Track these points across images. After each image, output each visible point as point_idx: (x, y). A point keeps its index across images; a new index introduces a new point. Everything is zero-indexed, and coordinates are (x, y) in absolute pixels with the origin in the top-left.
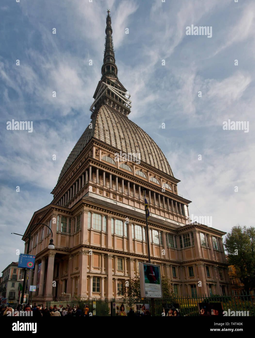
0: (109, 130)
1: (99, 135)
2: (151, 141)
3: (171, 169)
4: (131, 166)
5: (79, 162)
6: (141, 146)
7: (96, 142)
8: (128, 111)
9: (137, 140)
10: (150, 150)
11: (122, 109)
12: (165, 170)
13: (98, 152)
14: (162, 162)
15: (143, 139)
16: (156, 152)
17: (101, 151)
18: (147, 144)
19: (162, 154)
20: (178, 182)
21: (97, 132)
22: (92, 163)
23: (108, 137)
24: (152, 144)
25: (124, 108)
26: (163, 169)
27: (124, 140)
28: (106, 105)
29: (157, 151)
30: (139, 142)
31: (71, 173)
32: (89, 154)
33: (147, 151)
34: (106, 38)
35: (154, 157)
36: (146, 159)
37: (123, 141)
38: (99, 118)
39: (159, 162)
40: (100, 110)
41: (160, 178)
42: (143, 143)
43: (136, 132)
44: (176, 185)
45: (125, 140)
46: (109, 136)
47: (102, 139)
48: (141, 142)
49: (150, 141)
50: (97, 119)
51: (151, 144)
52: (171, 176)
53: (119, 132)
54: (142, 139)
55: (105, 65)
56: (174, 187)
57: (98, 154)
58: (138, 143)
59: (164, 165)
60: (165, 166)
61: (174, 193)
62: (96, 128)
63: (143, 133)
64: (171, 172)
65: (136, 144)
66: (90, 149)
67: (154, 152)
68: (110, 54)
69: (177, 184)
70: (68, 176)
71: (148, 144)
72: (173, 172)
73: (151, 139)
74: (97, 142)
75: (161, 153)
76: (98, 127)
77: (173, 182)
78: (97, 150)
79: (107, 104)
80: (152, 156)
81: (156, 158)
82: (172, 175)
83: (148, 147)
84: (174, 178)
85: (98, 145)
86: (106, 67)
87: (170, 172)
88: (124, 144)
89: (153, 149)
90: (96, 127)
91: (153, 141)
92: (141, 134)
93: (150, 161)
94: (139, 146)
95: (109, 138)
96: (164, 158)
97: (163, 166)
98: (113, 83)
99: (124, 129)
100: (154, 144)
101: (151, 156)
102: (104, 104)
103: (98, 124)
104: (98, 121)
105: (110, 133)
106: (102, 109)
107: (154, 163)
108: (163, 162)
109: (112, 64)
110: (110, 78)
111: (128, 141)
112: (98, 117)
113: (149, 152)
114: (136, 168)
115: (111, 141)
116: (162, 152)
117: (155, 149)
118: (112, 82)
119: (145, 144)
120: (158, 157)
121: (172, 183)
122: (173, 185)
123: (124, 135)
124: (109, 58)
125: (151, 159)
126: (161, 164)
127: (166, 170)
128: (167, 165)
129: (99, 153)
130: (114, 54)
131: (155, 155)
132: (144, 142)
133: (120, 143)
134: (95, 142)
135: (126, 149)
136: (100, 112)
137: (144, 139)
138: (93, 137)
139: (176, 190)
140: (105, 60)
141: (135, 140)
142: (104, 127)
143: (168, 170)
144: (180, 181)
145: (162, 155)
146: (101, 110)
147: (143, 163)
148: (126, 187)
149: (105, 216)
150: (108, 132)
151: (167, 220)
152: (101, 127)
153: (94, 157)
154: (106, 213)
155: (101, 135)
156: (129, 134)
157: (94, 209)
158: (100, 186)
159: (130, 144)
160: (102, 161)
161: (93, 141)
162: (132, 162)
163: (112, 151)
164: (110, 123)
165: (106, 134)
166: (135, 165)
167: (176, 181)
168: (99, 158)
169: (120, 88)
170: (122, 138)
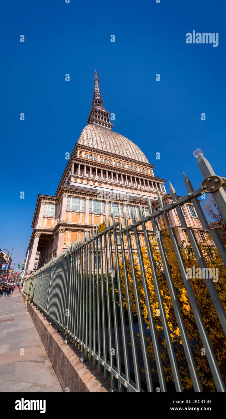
6: (119, 145)
8: (111, 125)
9: (116, 142)
11: (106, 125)
15: (121, 141)
16: (133, 148)
17: (83, 153)
18: (125, 144)
21: (81, 140)
22: (75, 160)
25: (108, 124)
26: (139, 159)
27: (105, 143)
33: (125, 148)
36: (123, 154)
38: (84, 132)
39: (136, 155)
41: (137, 166)
47: (86, 144)
48: (120, 143)
52: (146, 163)
53: (101, 139)
56: (150, 171)
58: (117, 144)
59: (140, 156)
61: (150, 176)
62: (80, 138)
64: (146, 160)
65: (115, 145)
66: (76, 152)
67: (131, 148)
68: (98, 94)
75: (137, 149)
76: (83, 137)
77: (149, 168)
78: (80, 152)
79: (94, 123)
81: (133, 152)
83: (126, 146)
85: (81, 148)
88: (104, 146)
92: (120, 138)
93: (127, 155)
95: (92, 143)
96: (140, 151)
101: (128, 151)
102: (91, 123)
105: (93, 140)
106: (88, 126)
107: (131, 156)
108: (139, 154)
111: (108, 144)
113: (127, 149)
114: (114, 161)
115: (93, 145)
119: (123, 144)
123: (105, 140)
124: (96, 97)
125: (128, 153)
126: (138, 156)
127: (142, 159)
128: (143, 156)
131: (132, 150)
134: (79, 147)
135: (106, 149)
136: (86, 128)
137: (123, 141)
138: (77, 144)
143: (144, 159)
144: (155, 166)
147: (120, 157)
148: (104, 175)
149: (84, 198)
150: (91, 139)
151: (144, 197)
152: (86, 137)
153: (78, 157)
154: (84, 196)
155: (84, 142)
156: (110, 139)
157: (73, 194)
158: (81, 177)
159: (110, 145)
160: (84, 159)
161: (77, 146)
162: (110, 157)
163: (93, 151)
164: (93, 134)
165: (89, 141)
166: (113, 159)
167: (152, 167)
168: (82, 157)
169: (105, 112)
170: (103, 142)
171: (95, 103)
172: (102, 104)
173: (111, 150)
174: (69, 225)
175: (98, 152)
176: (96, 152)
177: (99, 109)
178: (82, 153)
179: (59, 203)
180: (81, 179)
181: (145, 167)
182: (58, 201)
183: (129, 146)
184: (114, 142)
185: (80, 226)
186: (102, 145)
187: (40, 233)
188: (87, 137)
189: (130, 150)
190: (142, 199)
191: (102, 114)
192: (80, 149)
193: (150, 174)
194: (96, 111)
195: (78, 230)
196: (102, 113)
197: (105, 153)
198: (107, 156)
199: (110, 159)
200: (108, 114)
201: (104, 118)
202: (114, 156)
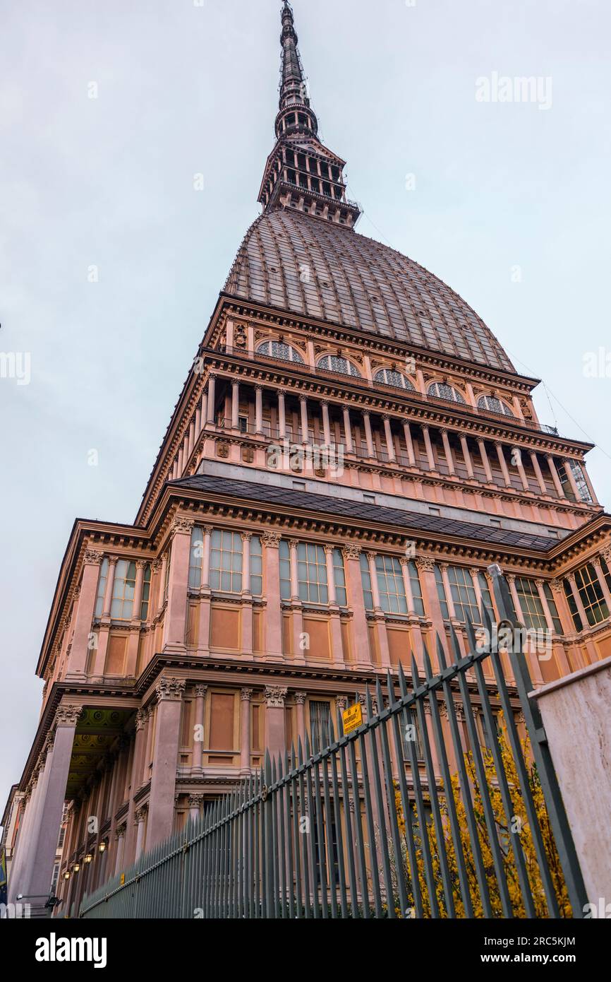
0: (282, 268)
1: (248, 286)
3: (502, 350)
4: (357, 358)
7: (236, 307)
8: (351, 212)
9: (375, 281)
10: (423, 302)
11: (332, 212)
12: (481, 355)
13: (243, 334)
14: (468, 332)
15: (396, 275)
16: (443, 306)
17: (250, 332)
18: (411, 289)
19: (465, 308)
20: (532, 387)
21: (243, 277)
22: (218, 366)
23: (276, 286)
24: (430, 285)
25: (340, 208)
26: (471, 354)
27: (330, 288)
29: (447, 303)
30: (384, 287)
33: (413, 306)
35: (438, 321)
36: (407, 330)
37: (328, 292)
38: (251, 242)
39: (456, 334)
41: (465, 383)
42: (397, 287)
43: (375, 260)
44: (529, 397)
45: (334, 286)
46: (280, 283)
47: (259, 296)
48: (390, 285)
49: (420, 278)
51: (424, 284)
52: (505, 371)
53: (314, 269)
54: (391, 278)
56: (522, 404)
57: (242, 339)
58: (379, 288)
59: (474, 339)
60: (479, 343)
61: (524, 425)
62: (237, 270)
63: (400, 261)
64: (502, 358)
65: (373, 294)
67: (438, 307)
68: (295, 88)
69: (532, 393)
71: (414, 287)
72: (510, 356)
73: (425, 272)
74: (240, 306)
75: (460, 307)
76: (247, 266)
77: (513, 389)
78: (238, 330)
79: (287, 205)
80: (431, 320)
81: (446, 324)
82: (508, 368)
83: (414, 296)
84: (516, 375)
85: (240, 312)
86: (284, 117)
87: (499, 358)
88: (329, 299)
89: (433, 299)
90: (237, 267)
92: (390, 265)
93: (424, 335)
94: (382, 297)
95: (281, 289)
96: (473, 320)
97: (473, 344)
98: (303, 150)
99: (332, 260)
101: (424, 321)
102: (281, 207)
103: (247, 257)
104: (246, 249)
105: (284, 277)
106: (263, 220)
107: (439, 340)
108: (469, 330)
109: (300, 109)
110: (292, 140)
111: (343, 290)
113: (419, 308)
114: (372, 362)
115: (286, 297)
116: (465, 303)
117: (439, 299)
118: (299, 149)
119: (404, 290)
120: (450, 320)
121: (512, 393)
122: (516, 400)
123: (330, 274)
125: (426, 330)
126: (465, 339)
127: (483, 353)
128: (486, 339)
129: (244, 337)
131: (442, 315)
132: (401, 283)
133: (317, 299)
134: (233, 307)
135: (336, 314)
136: (257, 227)
138: (225, 295)
139: (528, 413)
140: (281, 104)
142: (264, 263)
143: (491, 354)
144: (539, 381)
145: (468, 312)
147: (395, 345)
148: (337, 425)
149: (258, 534)
150: (279, 274)
151: (505, 525)
152: (256, 263)
153: (229, 351)
154: (257, 525)
155: (253, 286)
156: (349, 269)
157: (214, 513)
158: (244, 436)
159: (352, 296)
160: (251, 357)
161: (226, 305)
162: (356, 346)
163: (288, 324)
164: (285, 248)
165: (271, 281)
166: (368, 353)
167: (527, 385)
168: (246, 352)
169: (324, 159)
170: (325, 284)
171: (286, 121)
172: (315, 127)
173: (357, 315)
174: (199, 664)
175: (307, 329)
176: (300, 327)
177: (304, 147)
178: (245, 331)
179: (159, 557)
180: (243, 445)
181: (499, 385)
182: (154, 548)
183: (426, 297)
184: (369, 283)
185: (244, 668)
186: (321, 296)
187: (77, 703)
188: (260, 265)
189: (434, 312)
190: (498, 536)
191: (313, 168)
192: (236, 315)
193: (522, 417)
194: (290, 156)
195: (238, 687)
196: (313, 162)
197: (336, 332)
198: (341, 342)
199: (354, 357)
200: (338, 165)
201: (324, 183)
202: (370, 342)
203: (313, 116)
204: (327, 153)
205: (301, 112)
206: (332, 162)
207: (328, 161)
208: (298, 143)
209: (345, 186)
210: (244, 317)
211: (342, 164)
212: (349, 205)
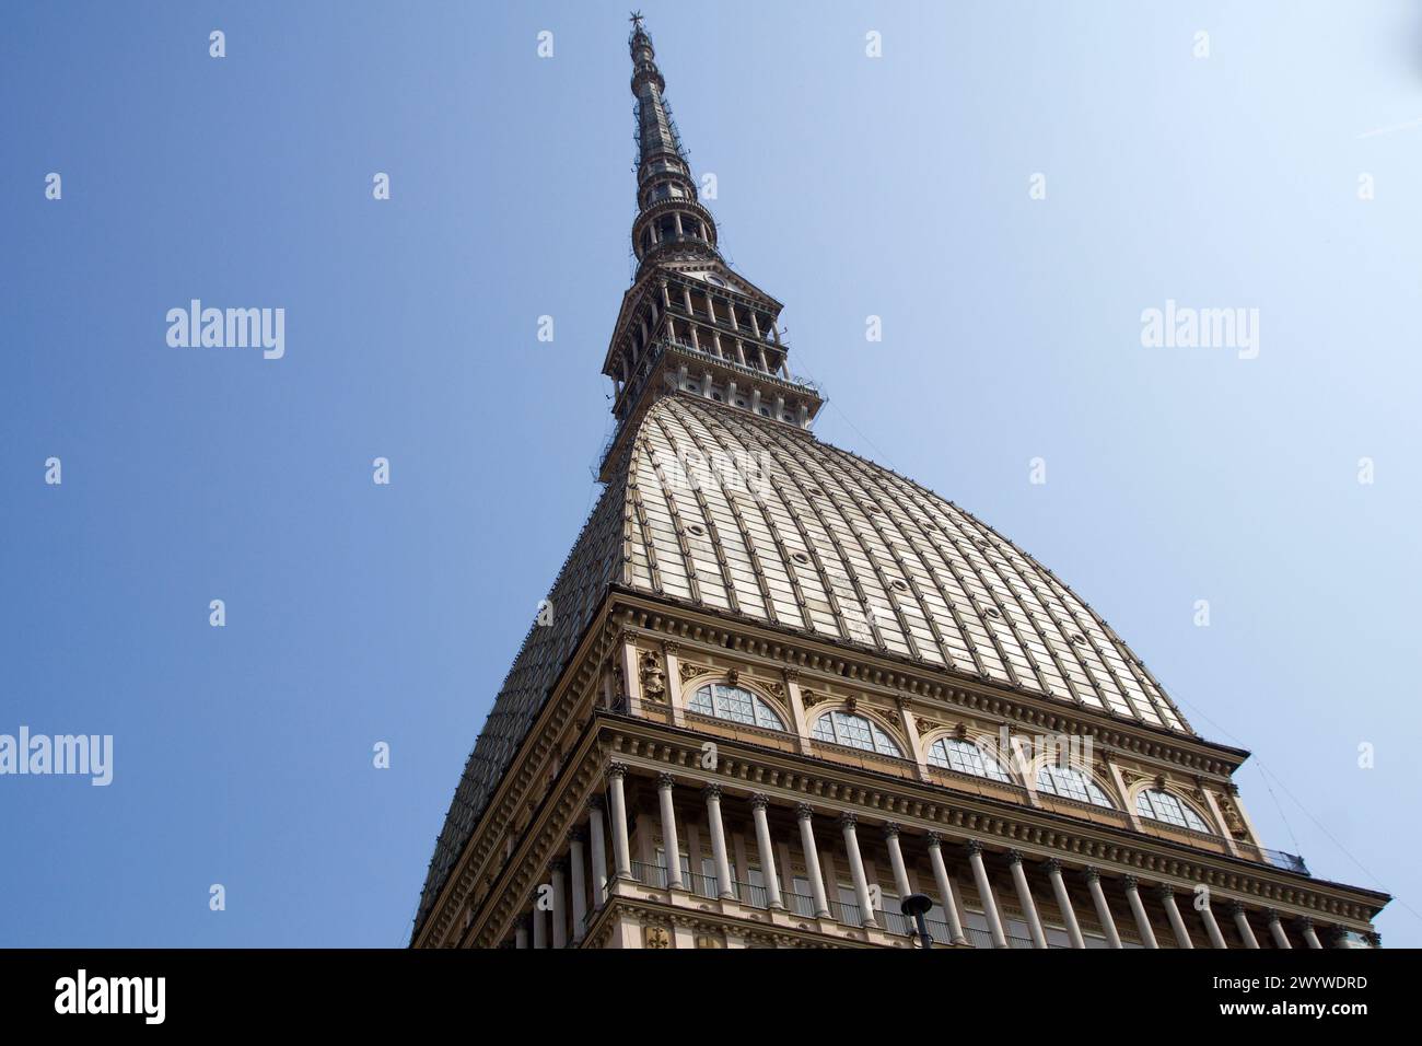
0: (710, 525)
1: (652, 567)
2: (979, 537)
3: (1156, 687)
4: (888, 715)
5: (548, 755)
6: (922, 578)
7: (638, 613)
8: (805, 399)
9: (889, 546)
10: (989, 588)
11: (769, 401)
12: (1120, 699)
13: (658, 671)
14: (1086, 652)
15: (926, 535)
16: (1027, 596)
17: (673, 663)
18: (958, 561)
19: (1068, 599)
20: (1234, 767)
21: (639, 549)
22: (626, 747)
23: (705, 565)
24: (991, 551)
25: (781, 391)
26: (1101, 697)
27: (810, 565)
28: (679, 393)
29: (1033, 589)
30: (910, 559)
31: (497, 842)
32: (602, 694)
33: (971, 597)
34: (638, 111)
35: (1024, 627)
36: (972, 651)
37: (806, 574)
38: (640, 473)
39: (1065, 655)
40: (643, 430)
41: (1105, 761)
42: (933, 558)
43: (878, 501)
44: (1231, 790)
45: (816, 561)
46: (713, 558)
47: (676, 587)
48: (920, 555)
49: (970, 538)
50: (630, 481)
51: (982, 552)
52: (1170, 733)
53: (771, 526)
54: (918, 539)
55: (649, 215)
56: (1222, 805)
57: (657, 681)
58: (899, 562)
59: (1100, 666)
60: (1112, 673)
61: (1236, 853)
62: (627, 532)
63: (922, 501)
64: (1161, 702)
65: (891, 574)
66: (609, 662)
67: (1017, 598)
68: (669, 169)
69: (1236, 778)
70: (483, 866)
71: (966, 557)
72: (1176, 702)
73: (974, 523)
74: (646, 612)
75: (1060, 598)
76: (642, 524)
77: (1200, 773)
78: (647, 662)
79: (683, 388)
80: (1012, 626)
81: (1041, 634)
82: (1178, 726)
83: (968, 575)
84: (1200, 741)
85: (649, 625)
86: (651, 223)
87: (1154, 704)
88: (812, 589)
89: (1005, 581)
90: (627, 525)
91: (991, 536)
92: (906, 510)
93: (1004, 660)
94: (909, 580)
95: (715, 569)
96: (1088, 622)
97: (1101, 676)
98: (699, 283)
99: (800, 505)
100: (1004, 547)
101: (999, 627)
102: (665, 390)
103: (638, 505)
104: (634, 487)
105: (716, 543)
106: (654, 424)
107: (1035, 668)
108: (1088, 646)
109: (682, 206)
110: (678, 265)
111: (834, 569)
112: (632, 466)
113: (985, 602)
114: (920, 722)
115: (728, 587)
116: (1066, 589)
117: (1015, 581)
118: (692, 280)
119: (948, 563)
120: (1047, 625)
121: (1197, 781)
122: (1208, 794)
123: (804, 534)
124: (663, 187)
125: (1006, 647)
126: (1083, 664)
127: (1125, 695)
128: (1122, 665)
129: (662, 677)
130: (685, 164)
131: (1029, 616)
132: (938, 548)
133: (788, 587)
134: (631, 613)
135: (830, 619)
136: (646, 441)
137: (937, 535)
138: (614, 588)
139: (1238, 825)
140: (643, 198)
141: (880, 552)
142: (674, 516)
143: (1136, 694)
144: (1245, 755)
145: (1076, 607)
146: (650, 429)
147: (957, 684)
150: (707, 538)
152: (658, 516)
153: (636, 710)
155: (660, 566)
156: (835, 521)
159: (854, 580)
160: (680, 720)
161: (620, 609)
162: (883, 689)
163: (743, 644)
165: (693, 553)
166: (910, 704)
167: (1223, 763)
168: (669, 710)
169: (742, 300)
170: (799, 556)
171: (656, 227)
172: (713, 237)
175: (782, 653)
176: (768, 652)
177: (699, 276)
178: (662, 663)
181: (1171, 765)
183: (991, 577)
184: (880, 550)
186: (795, 582)
188: (668, 519)
189: (1012, 608)
191: (723, 316)
192: (639, 630)
193: (1229, 836)
194: (678, 298)
196: (721, 304)
197: (841, 660)
198: (854, 681)
199: (881, 713)
200: (769, 311)
201: (745, 344)
202: (909, 679)
203: (708, 220)
204: (744, 289)
205: (687, 212)
206: (756, 305)
207: (749, 302)
208: (689, 269)
209: (786, 349)
210: (657, 634)
211: (776, 308)
212: (800, 388)
